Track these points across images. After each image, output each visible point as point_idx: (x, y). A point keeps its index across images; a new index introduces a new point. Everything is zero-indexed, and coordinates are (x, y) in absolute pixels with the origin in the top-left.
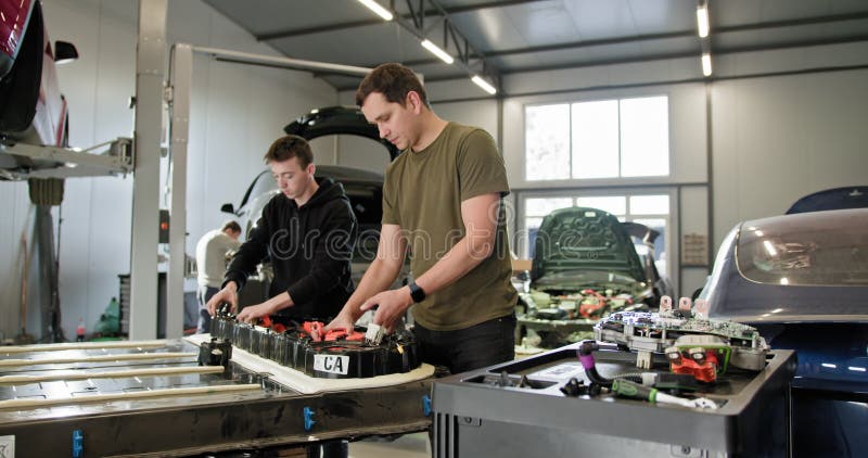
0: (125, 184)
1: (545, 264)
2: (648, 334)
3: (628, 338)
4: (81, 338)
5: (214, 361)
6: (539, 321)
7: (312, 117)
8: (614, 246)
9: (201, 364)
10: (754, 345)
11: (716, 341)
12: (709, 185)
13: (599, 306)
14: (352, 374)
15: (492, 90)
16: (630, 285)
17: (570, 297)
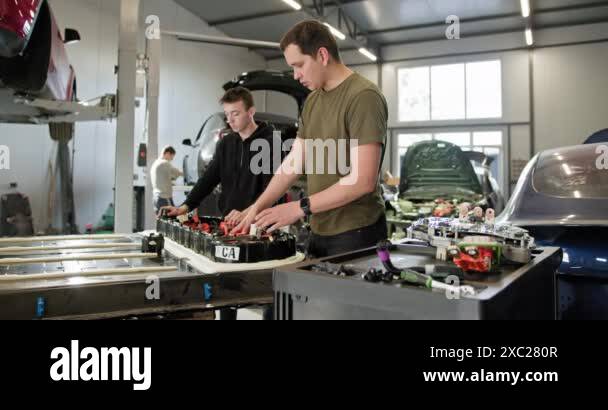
0: (111, 126)
1: (409, 181)
2: (445, 234)
3: (429, 237)
4: (89, 231)
5: (151, 249)
6: (403, 221)
7: (242, 78)
8: (459, 168)
9: (143, 252)
10: (522, 243)
11: (491, 240)
12: (531, 123)
13: (448, 211)
14: (242, 260)
15: (373, 58)
16: (471, 196)
17: (427, 204)
